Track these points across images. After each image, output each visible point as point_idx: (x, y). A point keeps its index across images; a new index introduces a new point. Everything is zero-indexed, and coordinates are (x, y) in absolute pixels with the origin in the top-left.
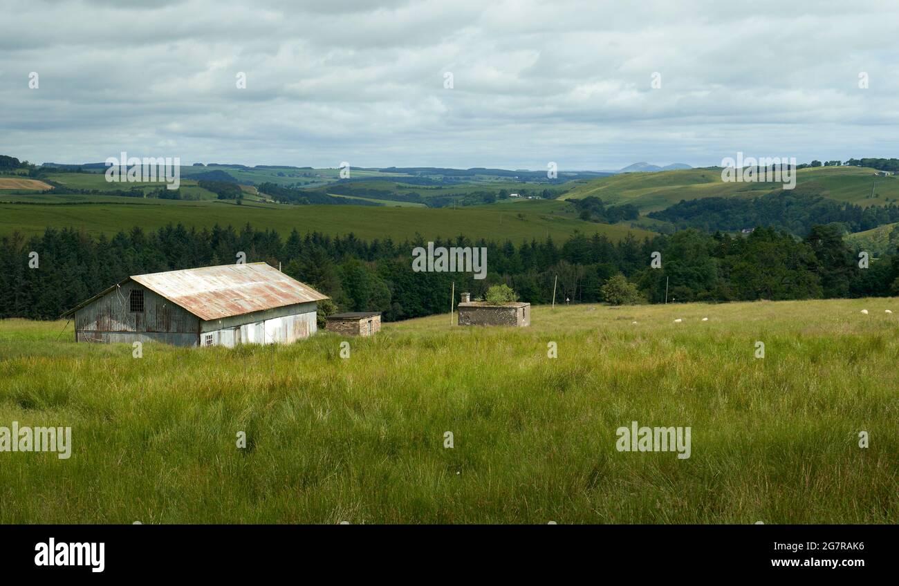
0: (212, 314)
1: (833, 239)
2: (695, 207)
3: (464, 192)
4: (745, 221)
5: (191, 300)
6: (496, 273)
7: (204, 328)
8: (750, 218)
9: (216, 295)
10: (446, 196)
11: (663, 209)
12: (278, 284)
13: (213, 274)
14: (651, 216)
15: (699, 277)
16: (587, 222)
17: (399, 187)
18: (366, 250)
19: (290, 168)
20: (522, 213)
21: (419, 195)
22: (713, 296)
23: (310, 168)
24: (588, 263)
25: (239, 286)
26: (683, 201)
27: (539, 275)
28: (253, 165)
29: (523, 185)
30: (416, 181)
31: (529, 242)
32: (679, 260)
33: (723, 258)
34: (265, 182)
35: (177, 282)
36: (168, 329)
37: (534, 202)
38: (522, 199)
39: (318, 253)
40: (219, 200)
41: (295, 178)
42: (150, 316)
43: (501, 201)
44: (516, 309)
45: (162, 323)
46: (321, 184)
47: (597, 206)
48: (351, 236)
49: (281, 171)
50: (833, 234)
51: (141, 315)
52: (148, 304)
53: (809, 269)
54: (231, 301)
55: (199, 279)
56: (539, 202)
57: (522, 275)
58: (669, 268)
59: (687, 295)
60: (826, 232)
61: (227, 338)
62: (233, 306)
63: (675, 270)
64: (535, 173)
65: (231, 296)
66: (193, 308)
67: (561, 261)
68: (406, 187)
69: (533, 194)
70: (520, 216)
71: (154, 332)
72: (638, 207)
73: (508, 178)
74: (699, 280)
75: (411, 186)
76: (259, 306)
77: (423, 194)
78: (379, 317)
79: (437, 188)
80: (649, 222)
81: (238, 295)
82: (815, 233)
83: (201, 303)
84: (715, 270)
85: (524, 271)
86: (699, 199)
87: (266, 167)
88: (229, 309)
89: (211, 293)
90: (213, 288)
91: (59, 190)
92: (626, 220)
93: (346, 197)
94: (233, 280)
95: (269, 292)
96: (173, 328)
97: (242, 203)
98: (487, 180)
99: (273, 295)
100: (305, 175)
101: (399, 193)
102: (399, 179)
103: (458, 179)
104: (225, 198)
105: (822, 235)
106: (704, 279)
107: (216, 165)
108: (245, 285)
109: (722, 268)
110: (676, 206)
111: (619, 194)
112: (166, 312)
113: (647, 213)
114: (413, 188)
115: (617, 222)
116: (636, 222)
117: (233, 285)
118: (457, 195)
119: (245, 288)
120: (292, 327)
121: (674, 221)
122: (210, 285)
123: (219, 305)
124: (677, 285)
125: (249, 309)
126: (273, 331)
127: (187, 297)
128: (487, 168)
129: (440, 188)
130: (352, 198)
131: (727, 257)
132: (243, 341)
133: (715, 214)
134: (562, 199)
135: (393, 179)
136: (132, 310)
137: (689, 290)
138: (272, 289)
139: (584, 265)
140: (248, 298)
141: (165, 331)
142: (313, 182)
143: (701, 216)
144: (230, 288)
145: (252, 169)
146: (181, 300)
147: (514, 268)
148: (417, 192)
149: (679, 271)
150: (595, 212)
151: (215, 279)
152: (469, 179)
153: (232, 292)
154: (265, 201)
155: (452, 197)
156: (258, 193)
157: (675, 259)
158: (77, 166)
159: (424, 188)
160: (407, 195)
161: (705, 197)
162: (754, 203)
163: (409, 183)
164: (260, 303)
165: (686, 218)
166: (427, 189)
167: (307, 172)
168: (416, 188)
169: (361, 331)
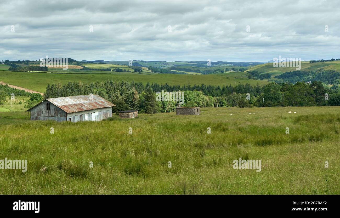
0: (71, 111)
1: (320, 86)
2: (291, 74)
3: (214, 69)
4: (308, 79)
5: (65, 107)
6: (211, 96)
7: (68, 115)
8: (310, 78)
9: (75, 105)
10: (208, 70)
11: (280, 75)
12: (99, 101)
13: (76, 98)
14: (276, 77)
15: (275, 98)
16: (250, 79)
17: (193, 68)
18: (171, 88)
19: (160, 61)
20: (228, 76)
21: (199, 70)
22: (279, 105)
23: (166, 62)
24: (243, 93)
25: (85, 102)
26: (286, 72)
27: (226, 97)
28: (147, 61)
29: (234, 67)
30: (199, 66)
31: (225, 86)
32: (268, 93)
33: (285, 92)
34: (150, 66)
35: (62, 100)
36: (57, 116)
37: (237, 72)
38: (233, 72)
39: (150, 90)
40: (135, 72)
41: (161, 65)
42: (52, 112)
43: (226, 72)
44: (194, 109)
45: (56, 114)
46: (169, 67)
47: (257, 74)
48: (166, 84)
49: (156, 62)
50: (320, 84)
51: (50, 111)
52: (52, 108)
53: (311, 96)
54: (80, 107)
55: (71, 100)
56: (238, 72)
57: (220, 97)
58: (265, 95)
59: (271, 104)
60: (317, 84)
61: (77, 119)
62: (80, 109)
63: (267, 96)
64: (239, 63)
65: (80, 105)
66: (65, 109)
67: (234, 92)
68: (195, 68)
69: (237, 70)
70: (227, 77)
71: (53, 116)
72: (272, 74)
73: (230, 64)
74: (276, 99)
75: (197, 67)
76: (89, 108)
77: (201, 70)
78: (137, 112)
79: (206, 68)
80: (274, 79)
81: (83, 105)
82: (313, 84)
83: (69, 107)
84: (281, 96)
85: (221, 96)
86: (292, 71)
87: (152, 61)
88: (78, 109)
89: (73, 104)
90: (74, 103)
91: (86, 69)
92: (267, 78)
93: (176, 71)
94: (83, 100)
95: (94, 104)
96: (59, 116)
97: (141, 73)
98: (222, 65)
99: (96, 105)
100: (164, 64)
101: (193, 69)
102: (194, 65)
103: (214, 65)
104: (137, 71)
105: (316, 84)
106: (277, 99)
107: (136, 61)
108: (87, 102)
109: (284, 95)
110: (284, 74)
111: (265, 70)
112: (57, 111)
113: (274, 76)
114: (198, 68)
115: (264, 79)
116: (269, 79)
117: (82, 102)
118: (212, 70)
119: (86, 103)
120: (102, 115)
121: (283, 79)
122: (74, 102)
123: (75, 108)
124: (268, 101)
125: (85, 109)
126: (95, 116)
127: (64, 106)
128: (223, 61)
129: (207, 68)
130: (178, 71)
131: (286, 92)
132: (83, 120)
133: (298, 77)
134: (245, 72)
135: (192, 65)
136: (47, 110)
137: (271, 103)
138: (96, 103)
139: (241, 94)
140: (86, 106)
141: (56, 116)
142: (166, 66)
143: (293, 77)
144: (81, 102)
145: (147, 62)
146: (61, 106)
147: (218, 95)
148: (199, 69)
149: (268, 96)
150: (256, 76)
151: (76, 100)
152: (217, 65)
153: (81, 104)
154: (149, 72)
155: (211, 71)
156: (148, 70)
157: (267, 92)
158: (91, 61)
159: (201, 68)
160: (196, 70)
161: (294, 71)
162: (311, 73)
163: (197, 66)
164: (90, 107)
165: (287, 78)
166: (202, 68)
167: (165, 63)
168: (199, 68)
169: (130, 116)
